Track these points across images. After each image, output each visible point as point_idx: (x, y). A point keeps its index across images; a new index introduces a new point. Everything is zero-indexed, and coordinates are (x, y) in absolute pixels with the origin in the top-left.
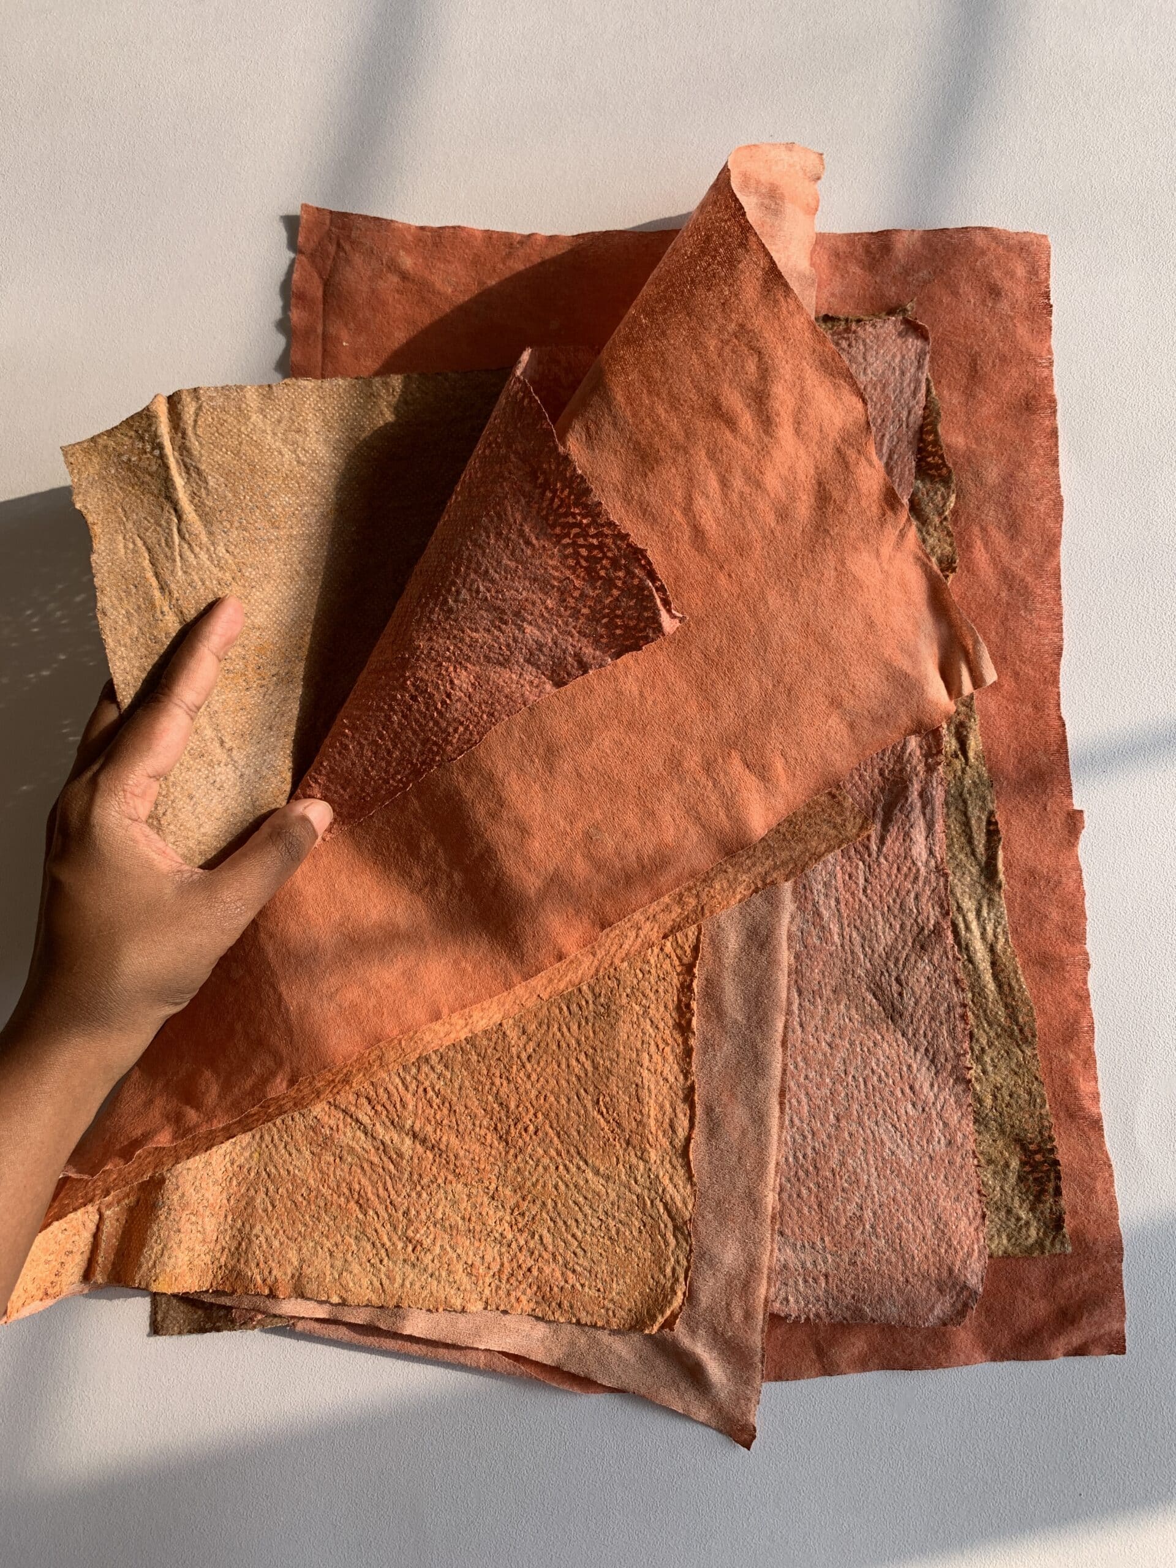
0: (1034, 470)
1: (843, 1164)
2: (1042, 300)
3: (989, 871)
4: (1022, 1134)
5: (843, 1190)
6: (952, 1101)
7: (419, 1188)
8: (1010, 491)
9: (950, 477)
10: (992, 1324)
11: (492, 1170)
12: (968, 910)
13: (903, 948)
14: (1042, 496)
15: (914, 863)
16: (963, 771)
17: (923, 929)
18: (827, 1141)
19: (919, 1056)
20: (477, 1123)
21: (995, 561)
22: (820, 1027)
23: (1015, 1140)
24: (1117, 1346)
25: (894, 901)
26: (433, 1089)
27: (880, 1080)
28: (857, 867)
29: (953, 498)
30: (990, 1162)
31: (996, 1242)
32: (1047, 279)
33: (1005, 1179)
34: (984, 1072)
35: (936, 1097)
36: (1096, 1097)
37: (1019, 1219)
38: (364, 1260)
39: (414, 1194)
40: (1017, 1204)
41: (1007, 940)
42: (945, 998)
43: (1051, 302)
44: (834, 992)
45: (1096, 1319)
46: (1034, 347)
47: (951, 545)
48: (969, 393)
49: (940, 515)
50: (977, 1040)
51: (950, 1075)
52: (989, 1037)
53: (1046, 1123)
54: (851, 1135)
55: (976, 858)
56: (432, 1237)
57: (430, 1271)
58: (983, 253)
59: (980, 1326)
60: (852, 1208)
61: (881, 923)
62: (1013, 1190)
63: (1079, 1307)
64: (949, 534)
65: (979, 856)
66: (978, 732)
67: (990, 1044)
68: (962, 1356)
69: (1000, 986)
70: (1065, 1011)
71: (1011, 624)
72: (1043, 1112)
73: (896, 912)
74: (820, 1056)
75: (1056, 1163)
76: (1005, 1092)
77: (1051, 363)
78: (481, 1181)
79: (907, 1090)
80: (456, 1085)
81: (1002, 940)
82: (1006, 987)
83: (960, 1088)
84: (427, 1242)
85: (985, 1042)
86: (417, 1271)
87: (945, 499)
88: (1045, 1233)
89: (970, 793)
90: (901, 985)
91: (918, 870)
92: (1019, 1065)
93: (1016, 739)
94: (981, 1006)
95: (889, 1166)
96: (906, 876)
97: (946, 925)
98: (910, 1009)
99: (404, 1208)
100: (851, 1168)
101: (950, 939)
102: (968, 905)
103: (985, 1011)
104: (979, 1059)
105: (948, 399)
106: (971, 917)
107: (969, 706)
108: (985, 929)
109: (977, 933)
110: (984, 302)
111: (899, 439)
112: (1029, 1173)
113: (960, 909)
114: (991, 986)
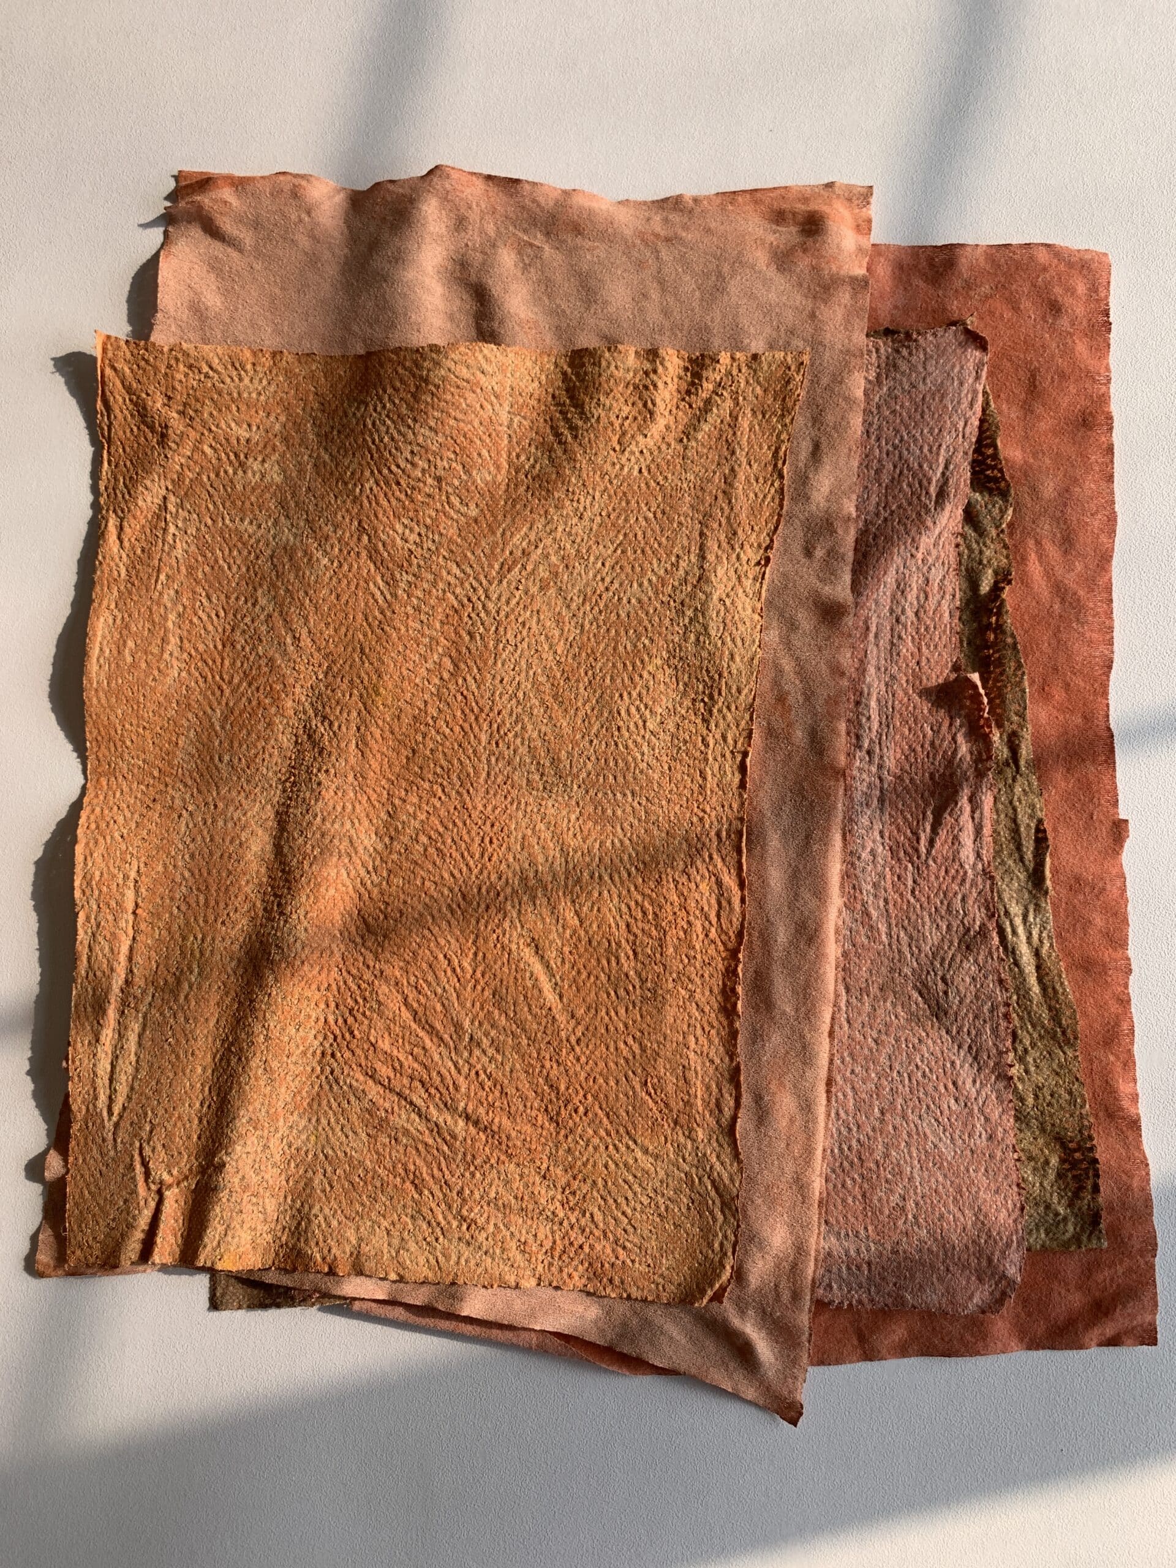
0: (1090, 485)
1: (887, 1155)
2: (1102, 318)
3: (1036, 877)
4: (1063, 1133)
5: (887, 1181)
6: (993, 1097)
7: (472, 1168)
8: (1065, 505)
9: (1008, 491)
10: (1029, 1315)
11: (544, 1150)
12: (1016, 915)
13: (949, 948)
14: (1097, 512)
15: (961, 866)
16: (1014, 779)
17: (969, 930)
18: (871, 1133)
19: (962, 1053)
20: (529, 1104)
21: (1049, 574)
22: (866, 1023)
23: (1055, 1138)
24: (1149, 1337)
25: (942, 903)
26: (485, 1072)
27: (924, 1075)
28: (906, 868)
29: (1010, 511)
30: (1031, 1158)
31: (1035, 1236)
32: (1107, 297)
33: (1044, 1176)
34: (1027, 1071)
35: (978, 1092)
36: (1135, 1098)
37: (1057, 1214)
38: (420, 1238)
39: (467, 1174)
40: (1055, 1199)
41: (1051, 945)
42: (990, 997)
43: (1112, 319)
44: (881, 990)
45: (1129, 1311)
46: (1092, 365)
47: (1007, 557)
48: (1027, 408)
49: (997, 527)
50: (1021, 1041)
51: (993, 1072)
52: (1032, 1038)
53: (1086, 1123)
54: (895, 1128)
55: (1024, 865)
56: (485, 1215)
57: (484, 1249)
58: (1045, 269)
59: (1018, 1316)
60: (895, 1199)
61: (928, 924)
62: (1052, 1187)
63: (1113, 1299)
64: (1006, 547)
65: (1027, 863)
66: (1029, 741)
67: (1033, 1045)
68: (999, 1345)
69: (1044, 989)
70: (1106, 1014)
71: (1064, 636)
72: (1084, 1112)
73: (943, 913)
74: (866, 1051)
75: (1095, 1161)
76: (1046, 1092)
77: (1109, 381)
78: (533, 1161)
79: (950, 1086)
80: (508, 1069)
81: (1047, 945)
82: (1050, 990)
83: (1001, 1085)
84: (481, 1221)
85: (1028, 1043)
86: (471, 1248)
87: (1003, 512)
88: (1082, 1228)
89: (1020, 801)
90: (947, 984)
91: (966, 873)
92: (1061, 1066)
93: (1066, 748)
94: (1026, 1009)
95: (931, 1158)
96: (954, 878)
97: (991, 925)
98: (955, 1007)
99: (458, 1188)
100: (894, 1161)
101: (996, 940)
102: (1015, 909)
103: (1029, 1013)
104: (1021, 1060)
105: (1007, 413)
106: (1018, 921)
107: (1022, 716)
108: (1031, 934)
109: (1023, 937)
110: (1044, 318)
111: (955, 450)
112: (1068, 1170)
113: (1007, 913)
114: (1036, 989)
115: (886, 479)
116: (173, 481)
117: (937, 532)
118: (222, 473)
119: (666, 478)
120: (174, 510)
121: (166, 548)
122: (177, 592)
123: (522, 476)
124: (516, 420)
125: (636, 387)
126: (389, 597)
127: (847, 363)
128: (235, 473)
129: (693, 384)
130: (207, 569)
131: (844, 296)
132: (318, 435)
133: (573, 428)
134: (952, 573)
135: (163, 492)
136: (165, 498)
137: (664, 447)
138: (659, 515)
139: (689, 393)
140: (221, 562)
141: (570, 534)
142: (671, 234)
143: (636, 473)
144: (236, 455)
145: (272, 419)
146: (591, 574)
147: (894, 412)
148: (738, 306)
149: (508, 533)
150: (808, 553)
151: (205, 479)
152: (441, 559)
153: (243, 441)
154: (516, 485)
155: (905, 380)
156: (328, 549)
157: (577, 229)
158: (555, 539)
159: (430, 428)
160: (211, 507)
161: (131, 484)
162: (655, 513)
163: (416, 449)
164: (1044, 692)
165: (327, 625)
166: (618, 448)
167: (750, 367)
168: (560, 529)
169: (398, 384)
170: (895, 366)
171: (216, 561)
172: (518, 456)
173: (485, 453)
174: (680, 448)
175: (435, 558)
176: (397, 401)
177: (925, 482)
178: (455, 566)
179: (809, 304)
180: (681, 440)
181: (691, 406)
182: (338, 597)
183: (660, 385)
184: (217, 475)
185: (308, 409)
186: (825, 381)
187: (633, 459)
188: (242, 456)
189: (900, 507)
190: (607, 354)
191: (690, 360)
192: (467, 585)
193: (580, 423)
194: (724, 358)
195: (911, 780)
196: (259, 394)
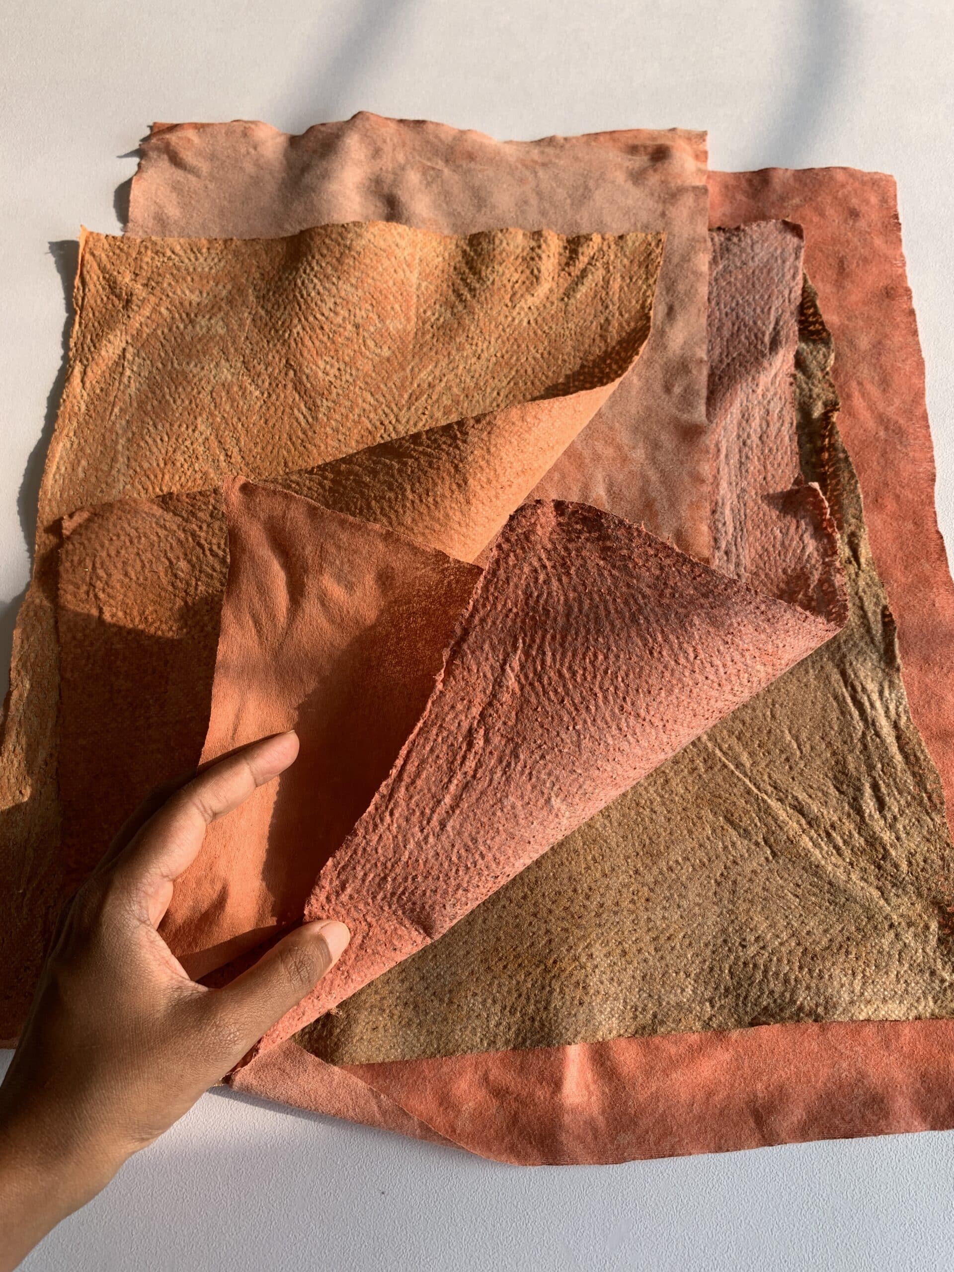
0: (898, 339)
2: (893, 221)
3: (888, 657)
4: (939, 897)
8: (880, 354)
9: (829, 339)
12: (872, 690)
14: (907, 359)
16: (857, 574)
21: (871, 408)
23: (932, 903)
29: (832, 357)
31: (923, 1004)
32: (895, 206)
33: (926, 942)
34: (898, 838)
37: (943, 981)
40: (939, 965)
41: (908, 719)
43: (901, 221)
46: (890, 253)
47: (834, 393)
48: (839, 285)
49: (822, 370)
50: (889, 808)
52: (900, 806)
55: (875, 646)
58: (843, 186)
59: (917, 1092)
62: (934, 952)
64: (831, 385)
65: (877, 644)
66: (867, 541)
67: (902, 812)
68: (903, 1123)
69: (906, 757)
71: (890, 456)
76: (919, 858)
77: (904, 264)
81: (904, 719)
82: (912, 757)
85: (896, 810)
87: (826, 358)
89: (865, 592)
92: (930, 833)
93: (901, 549)
94: (891, 776)
102: (872, 686)
103: (894, 780)
104: (891, 827)
105: (823, 290)
106: (875, 697)
107: (859, 518)
108: (888, 708)
109: (881, 710)
110: (845, 221)
111: (783, 311)
112: (948, 935)
113: (864, 689)
114: (898, 758)
115: (726, 333)
116: (133, 336)
117: (773, 372)
118: (174, 329)
119: (551, 328)
120: (131, 358)
121: (122, 387)
122: (128, 422)
123: (428, 326)
124: (424, 284)
125: (524, 259)
126: (310, 420)
127: (693, 247)
128: (185, 327)
129: (571, 258)
130: (155, 403)
131: (688, 200)
132: (257, 297)
133: (472, 290)
134: (788, 406)
135: (124, 345)
136: (124, 350)
137: (548, 305)
138: (546, 355)
139: (567, 264)
140: (168, 397)
141: (469, 371)
142: (546, 160)
143: (525, 323)
144: (188, 315)
145: (220, 287)
146: (488, 401)
147: (729, 283)
148: (602, 209)
149: (416, 370)
150: (668, 389)
151: (159, 332)
152: (357, 389)
153: (194, 304)
154: (423, 334)
155: (737, 259)
156: (260, 383)
157: (471, 157)
158: (456, 375)
159: (352, 285)
160: (163, 354)
161: (96, 340)
162: (542, 354)
163: (339, 301)
164: (877, 503)
165: (256, 444)
166: (510, 304)
167: (616, 244)
168: (461, 367)
169: (325, 252)
170: (728, 250)
171: (164, 396)
172: (425, 312)
173: (397, 307)
174: (562, 305)
175: (352, 388)
176: (324, 265)
177: (760, 335)
178: (369, 396)
179: (660, 208)
180: (562, 299)
181: (570, 274)
182: (266, 422)
183: (544, 256)
184: (170, 330)
185: (251, 279)
186: (676, 260)
187: (522, 313)
188: (193, 315)
189: (740, 354)
190: (500, 235)
191: (568, 241)
192: (380, 412)
193: (478, 286)
194: (596, 238)
195: (767, 575)
196: (211, 268)
